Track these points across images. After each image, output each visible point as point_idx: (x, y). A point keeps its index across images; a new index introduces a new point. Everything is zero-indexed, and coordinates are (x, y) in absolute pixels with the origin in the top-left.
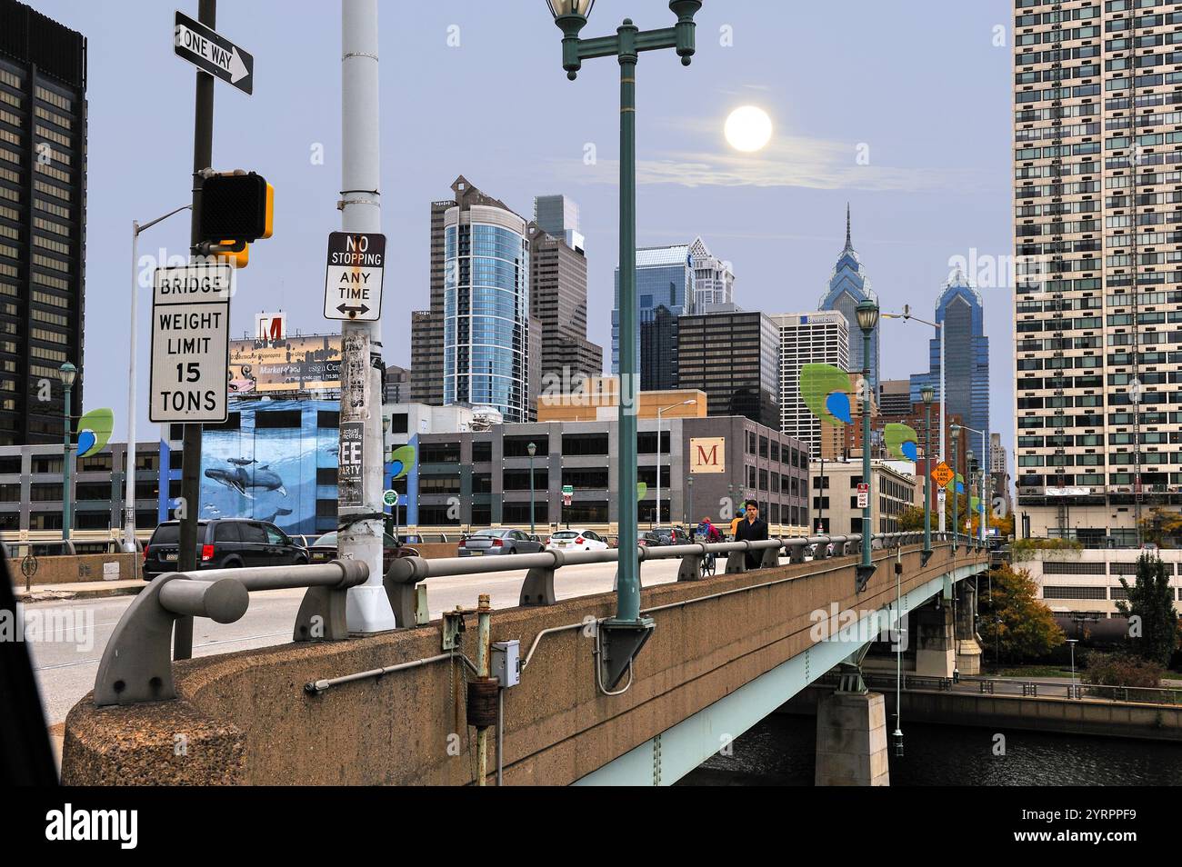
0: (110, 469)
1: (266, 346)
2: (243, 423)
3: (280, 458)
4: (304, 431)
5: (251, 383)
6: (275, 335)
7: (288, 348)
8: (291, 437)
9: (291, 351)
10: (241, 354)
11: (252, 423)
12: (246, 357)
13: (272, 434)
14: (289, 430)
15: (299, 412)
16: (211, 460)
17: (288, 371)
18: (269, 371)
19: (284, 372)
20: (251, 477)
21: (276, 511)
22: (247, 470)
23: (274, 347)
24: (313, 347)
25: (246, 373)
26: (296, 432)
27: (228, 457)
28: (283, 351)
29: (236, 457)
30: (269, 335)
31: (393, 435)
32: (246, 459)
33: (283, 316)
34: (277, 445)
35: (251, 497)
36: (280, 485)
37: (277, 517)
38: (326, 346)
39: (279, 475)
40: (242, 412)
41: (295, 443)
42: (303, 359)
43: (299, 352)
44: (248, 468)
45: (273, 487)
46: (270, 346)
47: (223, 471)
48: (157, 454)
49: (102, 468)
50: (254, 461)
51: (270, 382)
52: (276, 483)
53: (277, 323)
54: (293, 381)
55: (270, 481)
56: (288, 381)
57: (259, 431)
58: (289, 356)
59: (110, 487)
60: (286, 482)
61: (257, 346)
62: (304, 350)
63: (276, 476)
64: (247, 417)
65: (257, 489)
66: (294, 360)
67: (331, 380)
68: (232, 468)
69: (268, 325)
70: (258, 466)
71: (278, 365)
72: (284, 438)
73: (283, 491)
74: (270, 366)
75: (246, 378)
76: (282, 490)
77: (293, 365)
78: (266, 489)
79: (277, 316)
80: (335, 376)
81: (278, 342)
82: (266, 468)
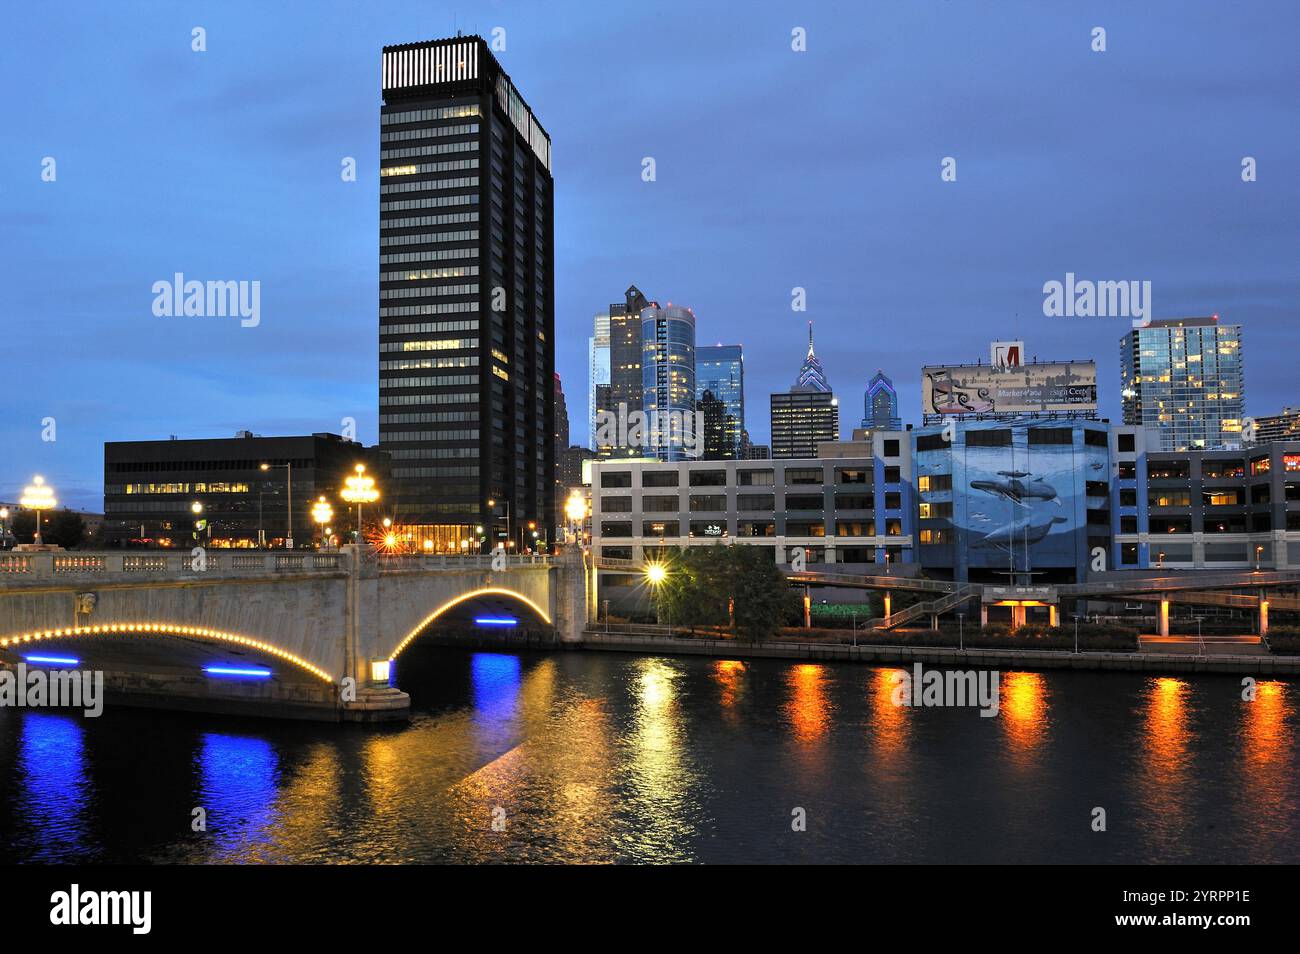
0: (822, 483)
1: (1003, 372)
2: (1015, 439)
3: (1053, 471)
4: (1076, 447)
5: (989, 405)
6: (1013, 362)
7: (1028, 373)
8: (1063, 453)
9: (1030, 376)
10: (977, 378)
11: (1025, 439)
12: (982, 381)
13: (1044, 449)
14: (1061, 446)
15: (1070, 430)
16: (977, 473)
17: (1028, 395)
18: (1008, 394)
19: (1024, 396)
20: (1027, 488)
21: (1052, 518)
22: (1022, 482)
23: (1013, 372)
24: (1054, 373)
25: (982, 395)
26: (1068, 447)
27: (997, 471)
28: (1022, 376)
29: (1009, 469)
30: (1006, 361)
31: (1119, 453)
32: (1021, 471)
33: (1020, 345)
34: (1050, 459)
35: (1027, 506)
36: (1054, 496)
37: (1053, 525)
38: (1068, 372)
39: (1053, 485)
40: (1013, 429)
41: (1067, 458)
42: (1044, 383)
43: (1039, 377)
44: (1023, 480)
45: (1048, 497)
46: (1007, 371)
47: (994, 484)
48: (871, 469)
49: (812, 481)
50: (1029, 474)
51: (1009, 404)
52: (1050, 494)
53: (1014, 351)
54: (1034, 403)
55: (1044, 492)
56: (1028, 404)
57: (1032, 446)
58: (1028, 381)
59: (822, 498)
60: (1060, 493)
61: (994, 372)
62: (1044, 375)
63: (1050, 487)
64: (1019, 434)
65: (1032, 499)
66: (1033, 384)
67: (1075, 402)
68: (1004, 481)
69: (1005, 353)
70: (1032, 478)
71: (1017, 389)
72: (1056, 453)
73: (1058, 502)
74: (1009, 390)
75: (984, 400)
76: (1056, 500)
77: (1033, 389)
78: (1041, 499)
79: (1014, 344)
80: (1078, 399)
81: (1016, 368)
82: (1040, 480)
